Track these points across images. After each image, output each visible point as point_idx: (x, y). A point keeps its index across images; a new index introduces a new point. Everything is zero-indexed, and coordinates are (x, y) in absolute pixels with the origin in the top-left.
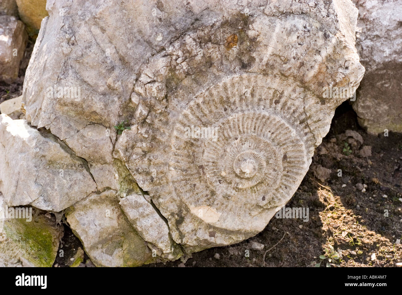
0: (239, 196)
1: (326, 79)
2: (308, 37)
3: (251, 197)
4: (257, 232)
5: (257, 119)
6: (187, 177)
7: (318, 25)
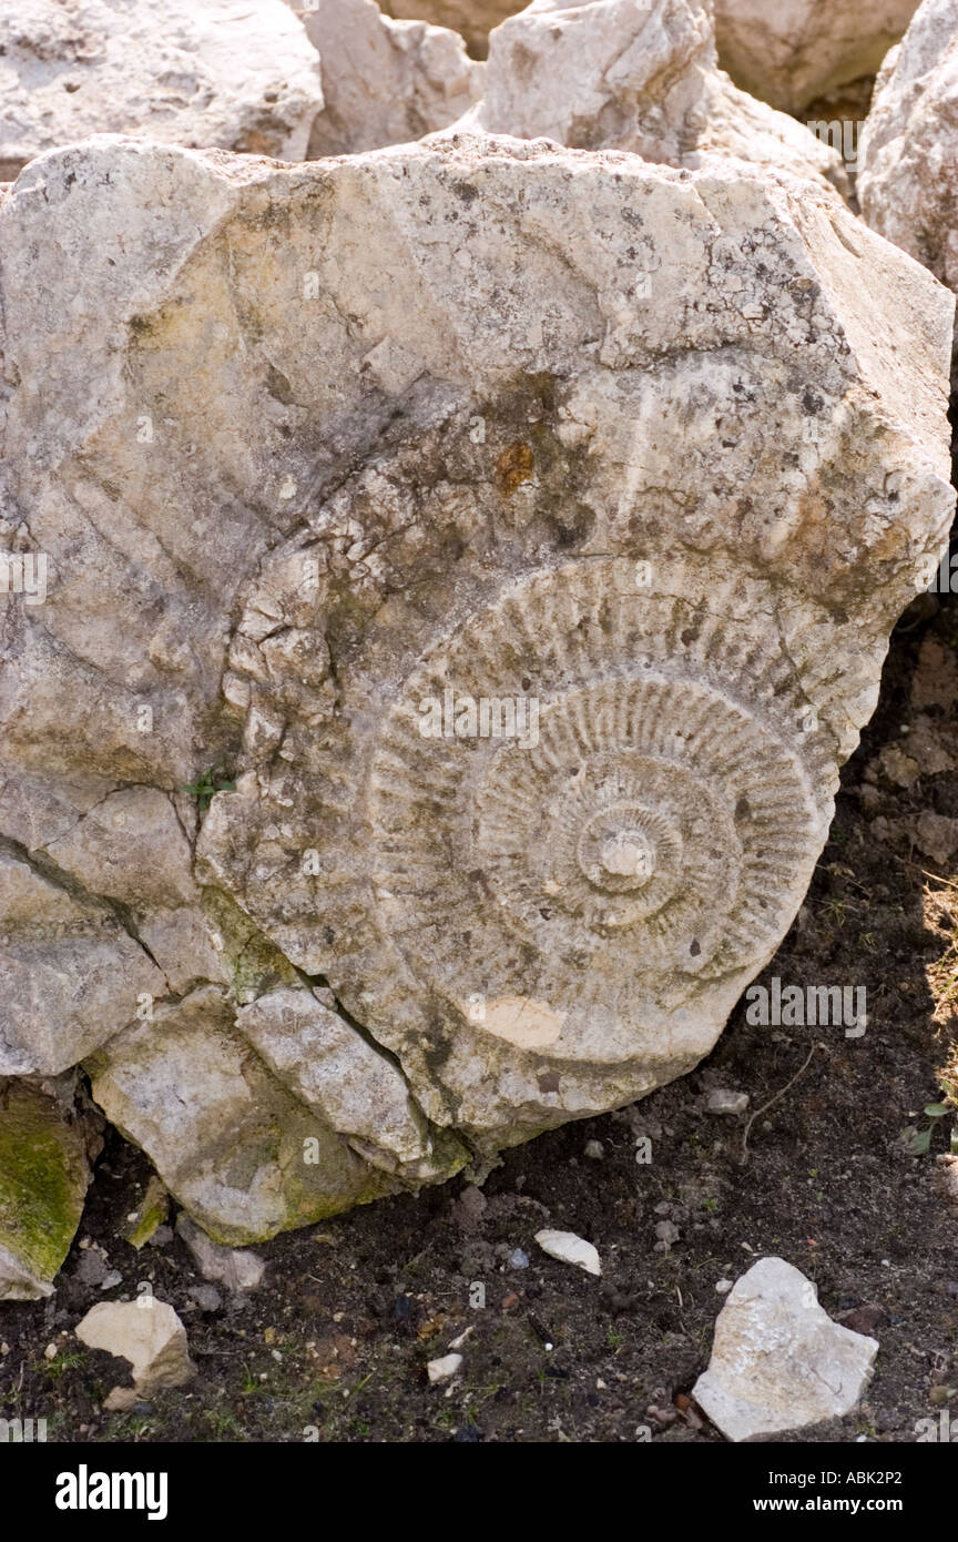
0: (614, 952)
1: (831, 541)
2: (751, 416)
3: (653, 950)
4: (694, 1057)
5: (632, 699)
6: (439, 915)
7: (782, 374)
